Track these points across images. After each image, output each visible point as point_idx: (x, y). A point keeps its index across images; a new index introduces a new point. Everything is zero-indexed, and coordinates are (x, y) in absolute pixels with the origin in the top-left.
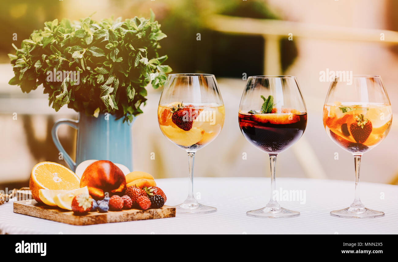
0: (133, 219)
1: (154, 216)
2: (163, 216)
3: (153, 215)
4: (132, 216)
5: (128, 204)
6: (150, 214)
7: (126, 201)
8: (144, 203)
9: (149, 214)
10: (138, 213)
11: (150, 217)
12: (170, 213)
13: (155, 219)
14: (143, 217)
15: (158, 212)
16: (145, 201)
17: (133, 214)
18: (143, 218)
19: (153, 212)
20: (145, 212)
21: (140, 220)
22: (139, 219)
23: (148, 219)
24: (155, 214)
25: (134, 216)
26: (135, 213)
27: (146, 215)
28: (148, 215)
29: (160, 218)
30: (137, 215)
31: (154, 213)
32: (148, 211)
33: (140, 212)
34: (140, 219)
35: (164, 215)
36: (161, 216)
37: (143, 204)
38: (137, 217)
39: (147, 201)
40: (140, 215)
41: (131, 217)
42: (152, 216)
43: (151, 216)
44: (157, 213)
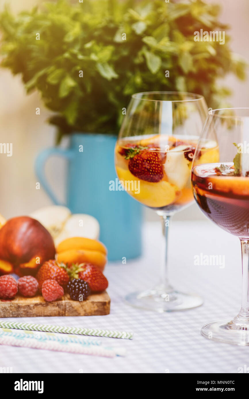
0: (29, 313)
1: (67, 312)
2: (82, 313)
3: (65, 310)
4: (25, 309)
5: (27, 289)
6: (59, 307)
7: (25, 284)
8: (47, 291)
9: (57, 308)
10: (36, 305)
11: (59, 312)
12: (96, 308)
13: (69, 316)
14: (46, 312)
15: (73, 306)
16: (50, 288)
17: (29, 306)
18: (46, 314)
19: (65, 306)
20: (50, 304)
21: (40, 316)
22: (38, 314)
23: (55, 315)
24: (68, 309)
25: (31, 309)
26: (32, 306)
27: (51, 309)
28: (54, 310)
29: (78, 315)
30: (36, 309)
31: (67, 306)
32: (56, 303)
33: (41, 304)
34: (40, 314)
35: (85, 311)
36: (79, 312)
37: (46, 293)
38: (35, 311)
39: (51, 289)
40: (40, 309)
41: (24, 311)
42: (64, 312)
43: (61, 311)
44: (73, 308)
